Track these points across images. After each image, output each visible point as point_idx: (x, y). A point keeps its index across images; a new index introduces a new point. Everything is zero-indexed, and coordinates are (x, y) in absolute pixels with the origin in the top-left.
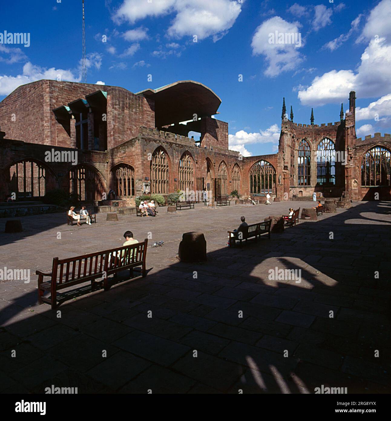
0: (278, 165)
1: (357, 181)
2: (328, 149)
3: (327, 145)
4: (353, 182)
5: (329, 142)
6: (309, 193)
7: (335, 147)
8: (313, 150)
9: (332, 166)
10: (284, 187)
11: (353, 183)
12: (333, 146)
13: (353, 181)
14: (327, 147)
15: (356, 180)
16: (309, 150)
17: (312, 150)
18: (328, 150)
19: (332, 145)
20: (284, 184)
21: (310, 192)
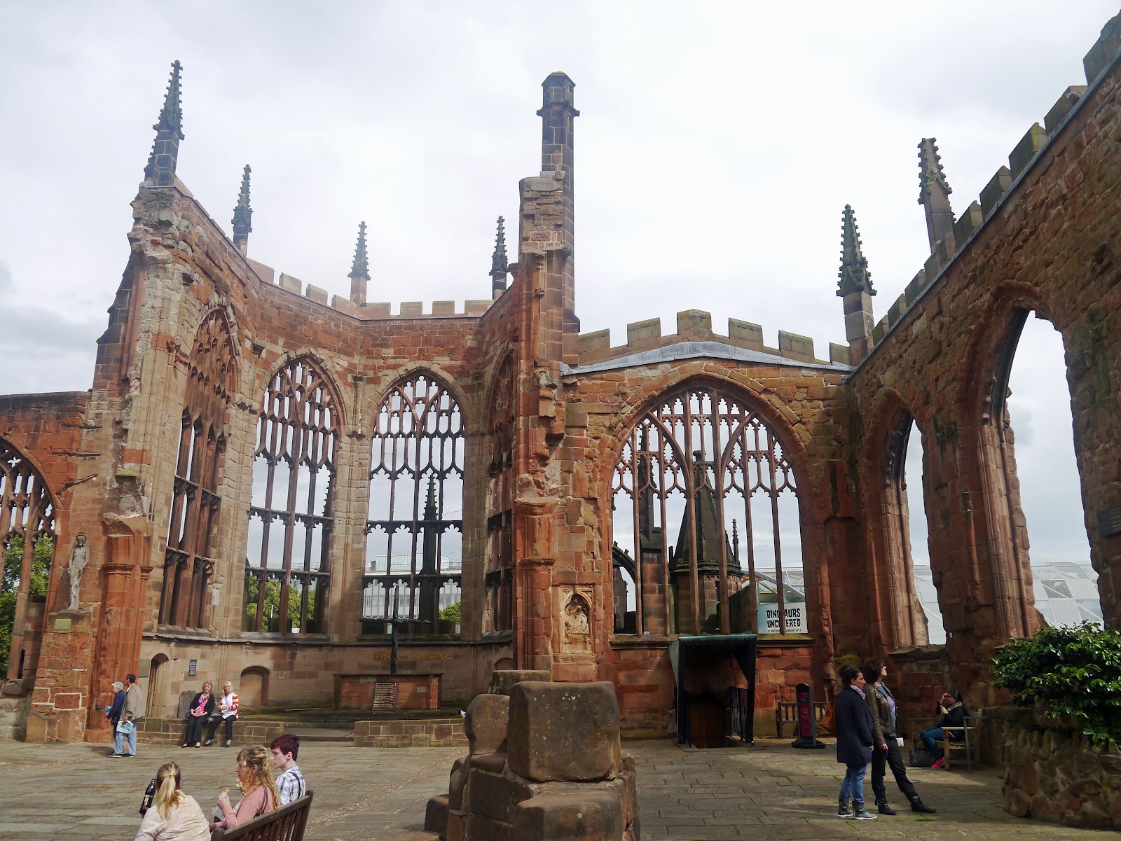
0: (80, 474)
1: (587, 597)
2: (431, 429)
3: (427, 411)
4: (562, 605)
5: (437, 397)
6: (313, 681)
7: (463, 422)
8: (351, 428)
9: (447, 524)
10: (101, 635)
11: (564, 616)
12: (456, 417)
13: (565, 596)
14: (424, 420)
15: (579, 590)
16: (328, 425)
17: (345, 430)
18: (431, 437)
19: (449, 413)
20: (103, 612)
21: (321, 673)
